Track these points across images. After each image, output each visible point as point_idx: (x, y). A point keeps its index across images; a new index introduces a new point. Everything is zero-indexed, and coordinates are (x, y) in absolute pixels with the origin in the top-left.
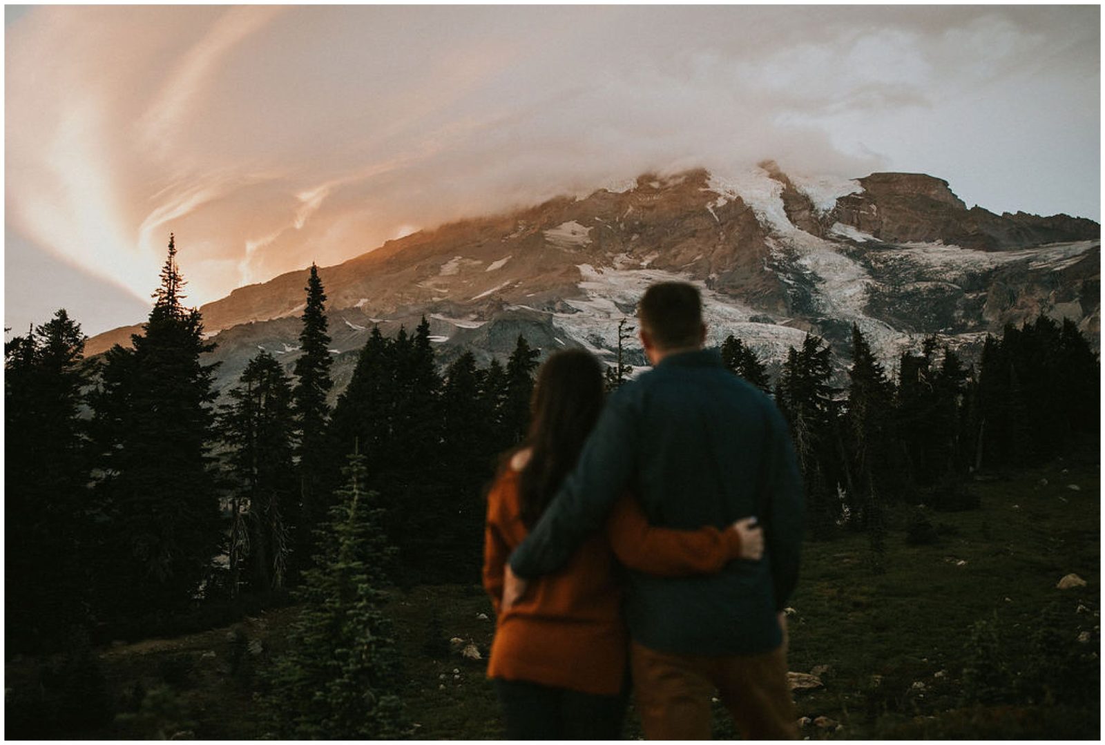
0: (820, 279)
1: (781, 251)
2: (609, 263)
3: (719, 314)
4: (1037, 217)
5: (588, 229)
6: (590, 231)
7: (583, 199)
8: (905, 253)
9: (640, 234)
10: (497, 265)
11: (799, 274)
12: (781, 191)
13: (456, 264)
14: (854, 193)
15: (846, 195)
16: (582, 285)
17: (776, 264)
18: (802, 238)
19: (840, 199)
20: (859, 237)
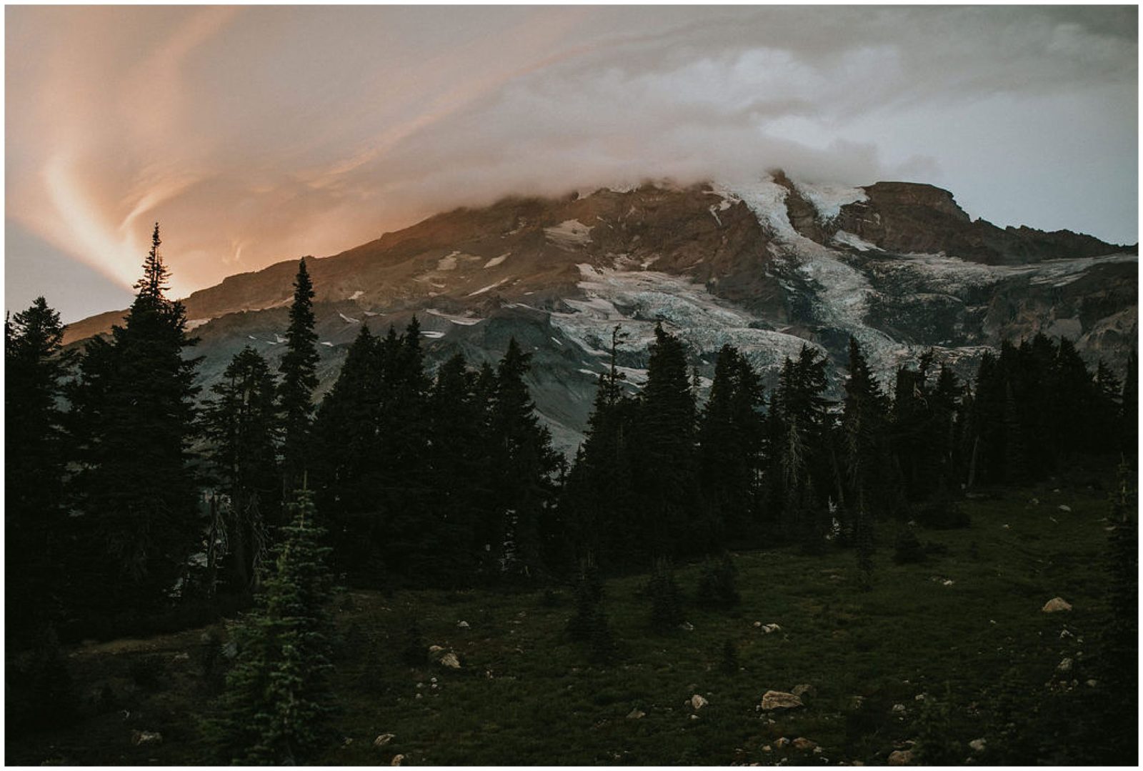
0: (821, 287)
1: (783, 257)
2: (609, 264)
3: (718, 318)
4: (1041, 232)
5: (589, 229)
6: (591, 230)
7: (584, 197)
8: (907, 264)
9: (642, 235)
10: (495, 261)
11: (799, 280)
12: (784, 197)
13: (453, 260)
14: (858, 202)
15: (850, 203)
16: (582, 285)
17: (778, 270)
18: (806, 245)
19: (844, 207)
20: (862, 246)
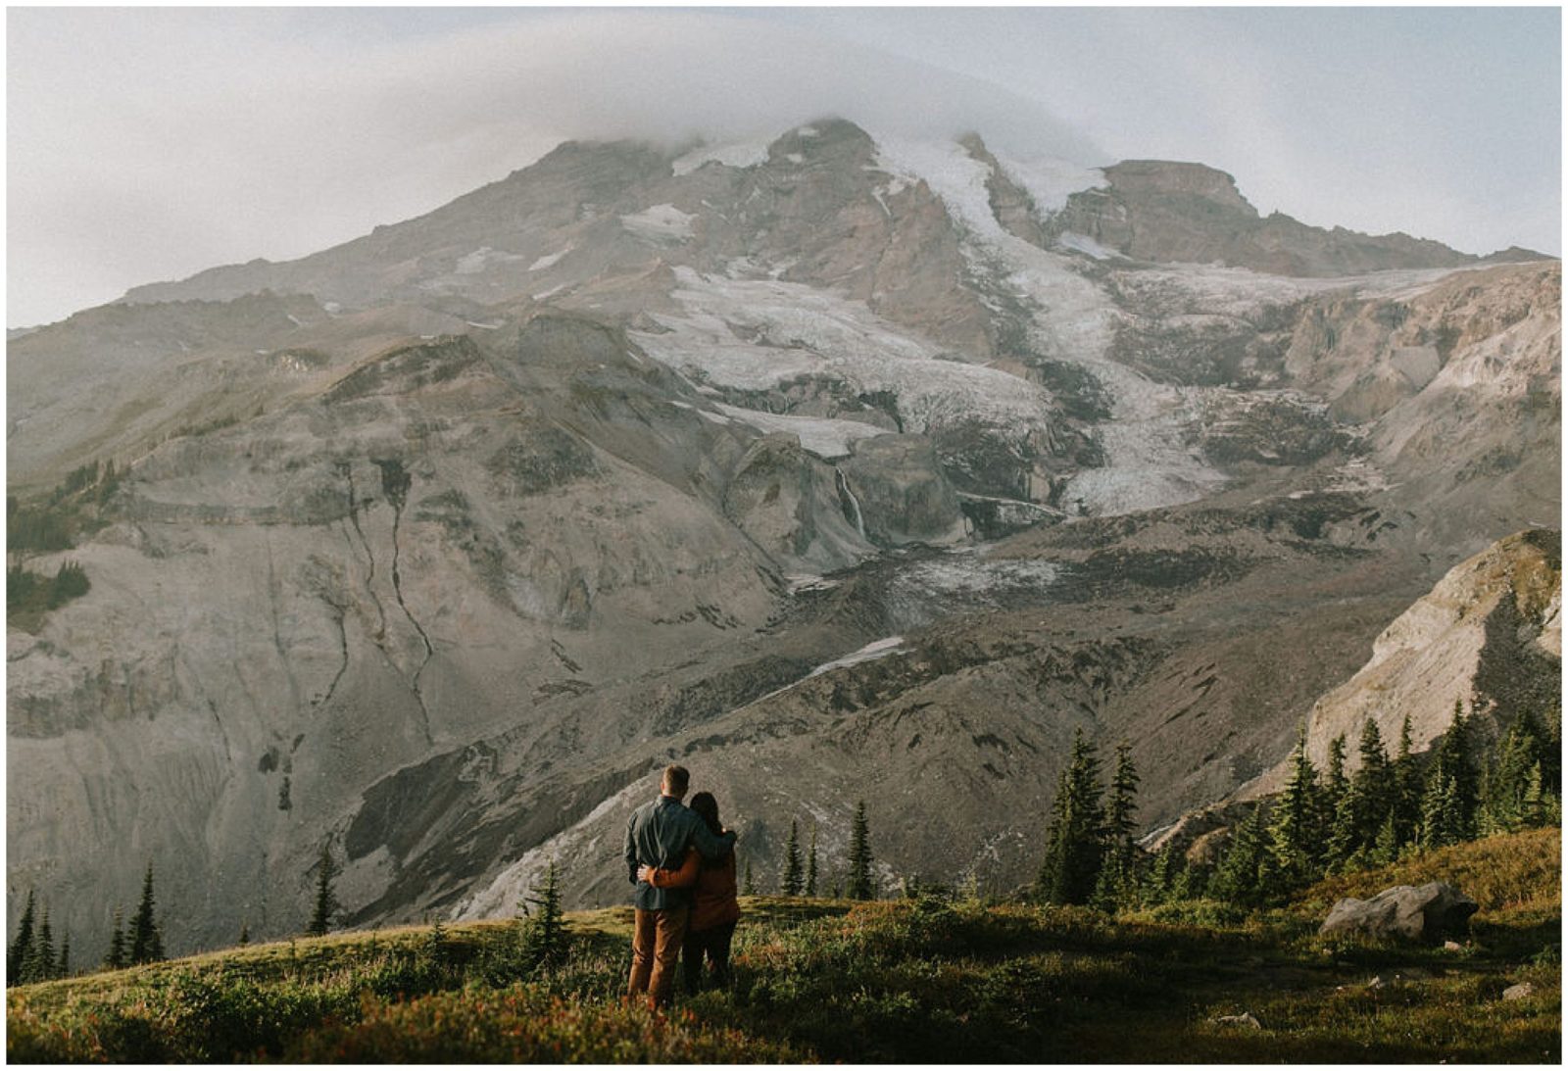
0: (1041, 307)
1: (983, 264)
2: (721, 269)
3: (888, 348)
4: (1363, 235)
5: (690, 218)
6: (694, 220)
7: (683, 173)
8: (1169, 275)
9: (770, 230)
10: (546, 261)
11: (1010, 303)
12: (986, 177)
13: (483, 258)
14: (1094, 189)
15: (1082, 190)
16: (677, 294)
17: (976, 281)
18: (1016, 247)
19: (1073, 196)
20: (1101, 252)
